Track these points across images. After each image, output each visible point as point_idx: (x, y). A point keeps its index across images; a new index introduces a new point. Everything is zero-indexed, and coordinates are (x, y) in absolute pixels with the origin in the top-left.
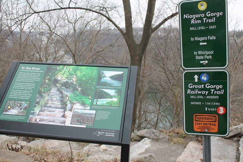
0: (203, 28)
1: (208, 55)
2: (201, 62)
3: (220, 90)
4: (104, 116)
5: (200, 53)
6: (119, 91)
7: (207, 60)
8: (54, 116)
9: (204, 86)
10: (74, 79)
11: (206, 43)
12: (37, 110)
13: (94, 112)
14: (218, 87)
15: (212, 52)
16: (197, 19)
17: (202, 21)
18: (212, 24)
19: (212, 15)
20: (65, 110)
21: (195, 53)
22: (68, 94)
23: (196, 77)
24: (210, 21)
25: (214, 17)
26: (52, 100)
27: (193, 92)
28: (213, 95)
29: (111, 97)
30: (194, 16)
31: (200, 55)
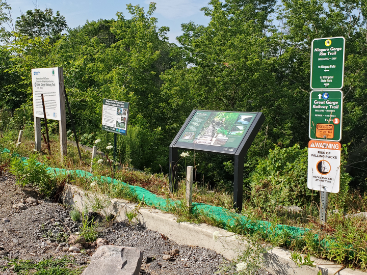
0: (327, 59)
1: (330, 79)
2: (324, 84)
3: (336, 105)
4: (232, 140)
5: (324, 77)
6: (245, 127)
7: (329, 83)
8: (206, 140)
9: (325, 103)
10: (223, 121)
11: (328, 70)
12: (199, 137)
13: (227, 138)
14: (335, 103)
15: (332, 77)
16: (324, 52)
17: (327, 54)
18: (334, 56)
19: (335, 49)
20: (213, 137)
21: (321, 78)
22: (218, 129)
23: (320, 95)
24: (333, 54)
25: (335, 51)
26: (208, 132)
27: (317, 107)
28: (332, 109)
29: (240, 130)
30: (322, 50)
31: (324, 79)
